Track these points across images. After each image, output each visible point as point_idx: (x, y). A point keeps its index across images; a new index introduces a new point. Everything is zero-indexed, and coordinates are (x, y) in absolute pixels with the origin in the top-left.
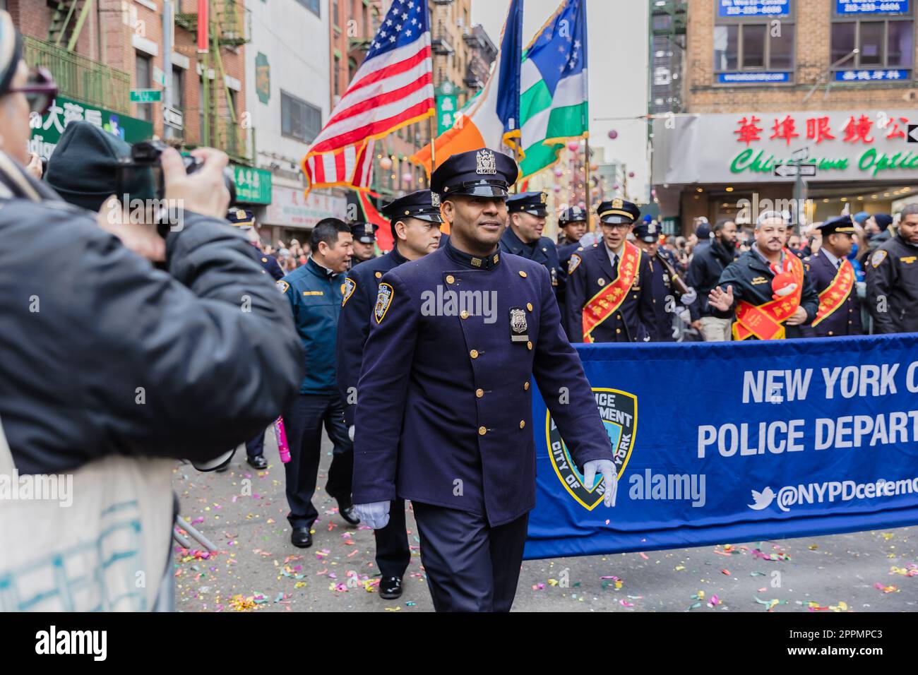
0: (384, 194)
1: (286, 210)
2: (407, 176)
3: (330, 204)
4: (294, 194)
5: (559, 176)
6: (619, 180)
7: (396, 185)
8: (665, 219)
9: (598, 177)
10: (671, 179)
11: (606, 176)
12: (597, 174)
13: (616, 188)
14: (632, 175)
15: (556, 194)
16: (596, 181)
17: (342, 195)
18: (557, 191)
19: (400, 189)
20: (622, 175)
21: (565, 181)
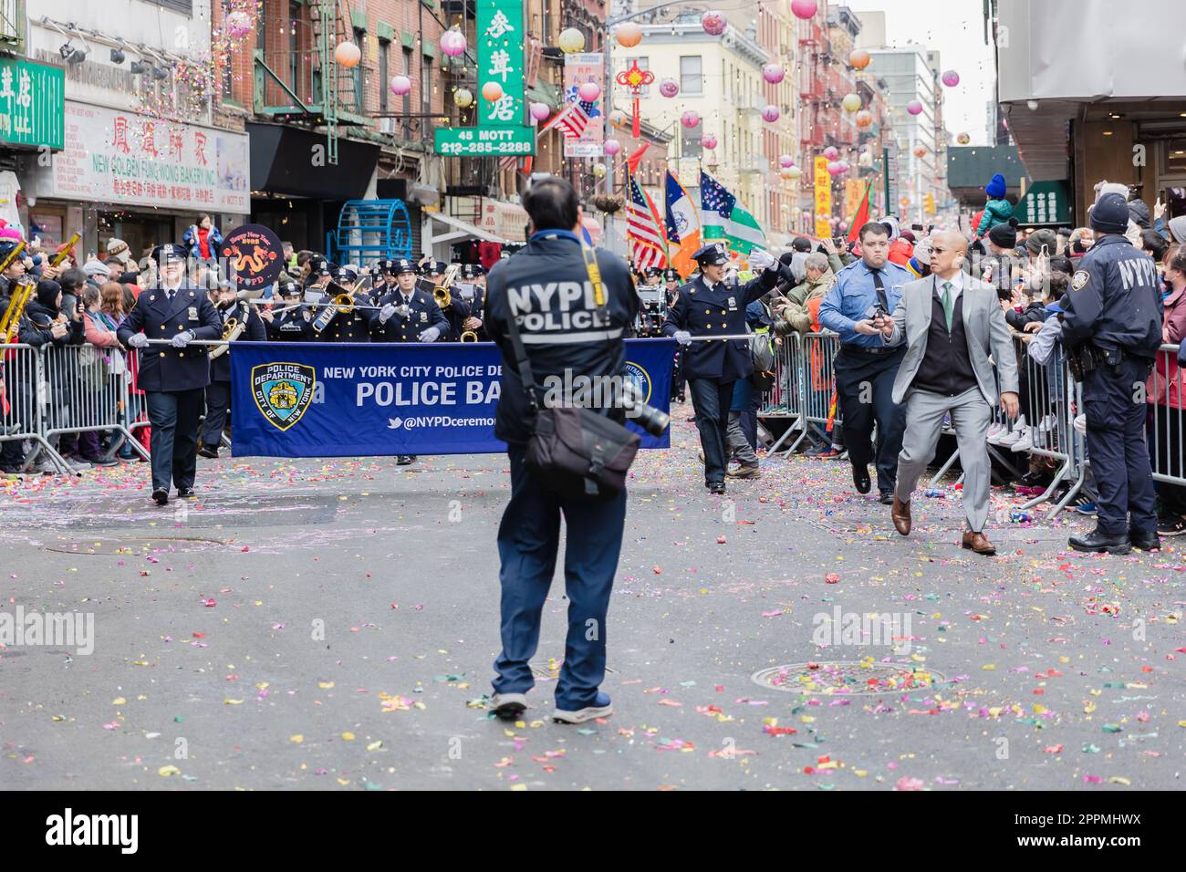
0: (342, 123)
1: (99, 164)
2: (400, 81)
3: (210, 151)
4: (120, 125)
5: (774, 80)
6: (924, 91)
7: (373, 104)
8: (1035, 188)
9: (872, 84)
10: (1046, 87)
11: (890, 82)
12: (868, 77)
13: (915, 111)
14: (952, 81)
15: (770, 126)
16: (867, 95)
17: (240, 127)
18: (770, 118)
19: (384, 113)
20: (929, 80)
21: (790, 93)
